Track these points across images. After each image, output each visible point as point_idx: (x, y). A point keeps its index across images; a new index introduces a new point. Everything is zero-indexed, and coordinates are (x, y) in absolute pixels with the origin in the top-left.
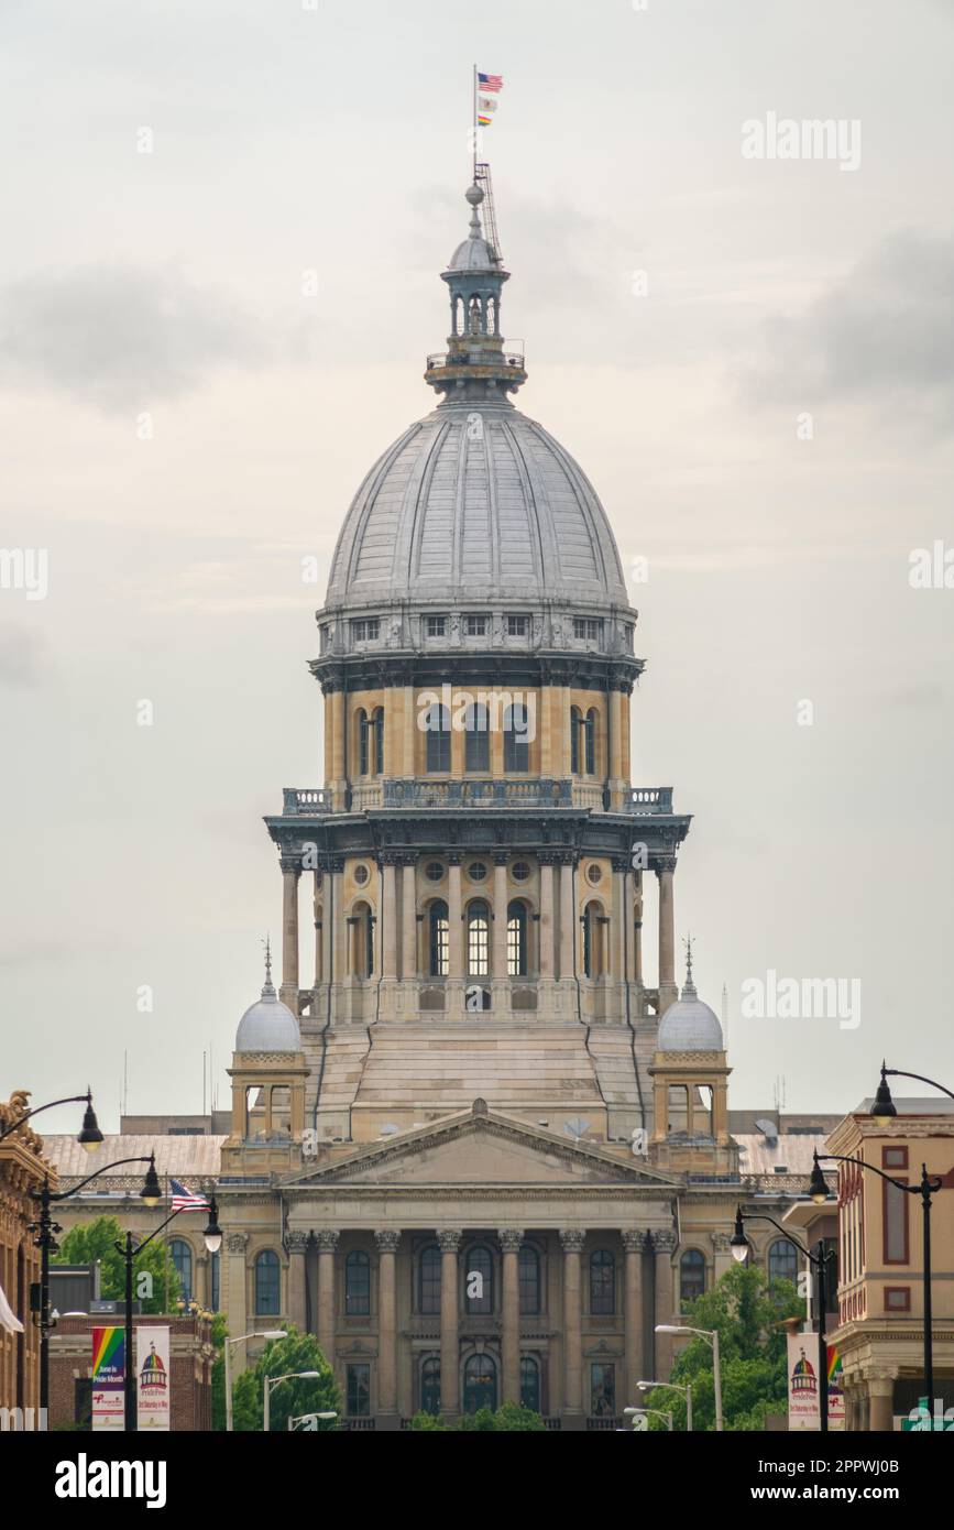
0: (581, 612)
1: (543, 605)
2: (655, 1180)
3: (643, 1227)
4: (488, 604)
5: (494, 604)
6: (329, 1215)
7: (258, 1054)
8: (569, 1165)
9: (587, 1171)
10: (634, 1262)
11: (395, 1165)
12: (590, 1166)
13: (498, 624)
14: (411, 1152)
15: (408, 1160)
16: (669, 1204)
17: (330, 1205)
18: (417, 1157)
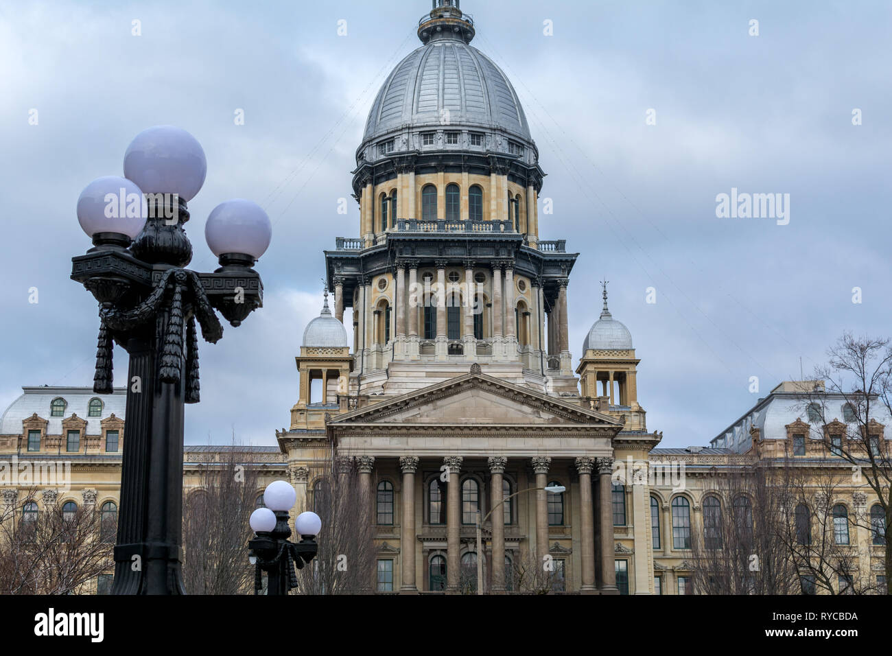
0: (512, 138)
1: (491, 129)
2: (601, 422)
3: (592, 455)
4: (460, 125)
5: (463, 126)
6: (367, 446)
7: (318, 348)
8: (538, 413)
9: (551, 416)
10: (585, 481)
11: (415, 411)
12: (554, 413)
13: (465, 137)
14: (426, 403)
15: (424, 408)
16: (610, 440)
17: (368, 439)
18: (430, 406)
